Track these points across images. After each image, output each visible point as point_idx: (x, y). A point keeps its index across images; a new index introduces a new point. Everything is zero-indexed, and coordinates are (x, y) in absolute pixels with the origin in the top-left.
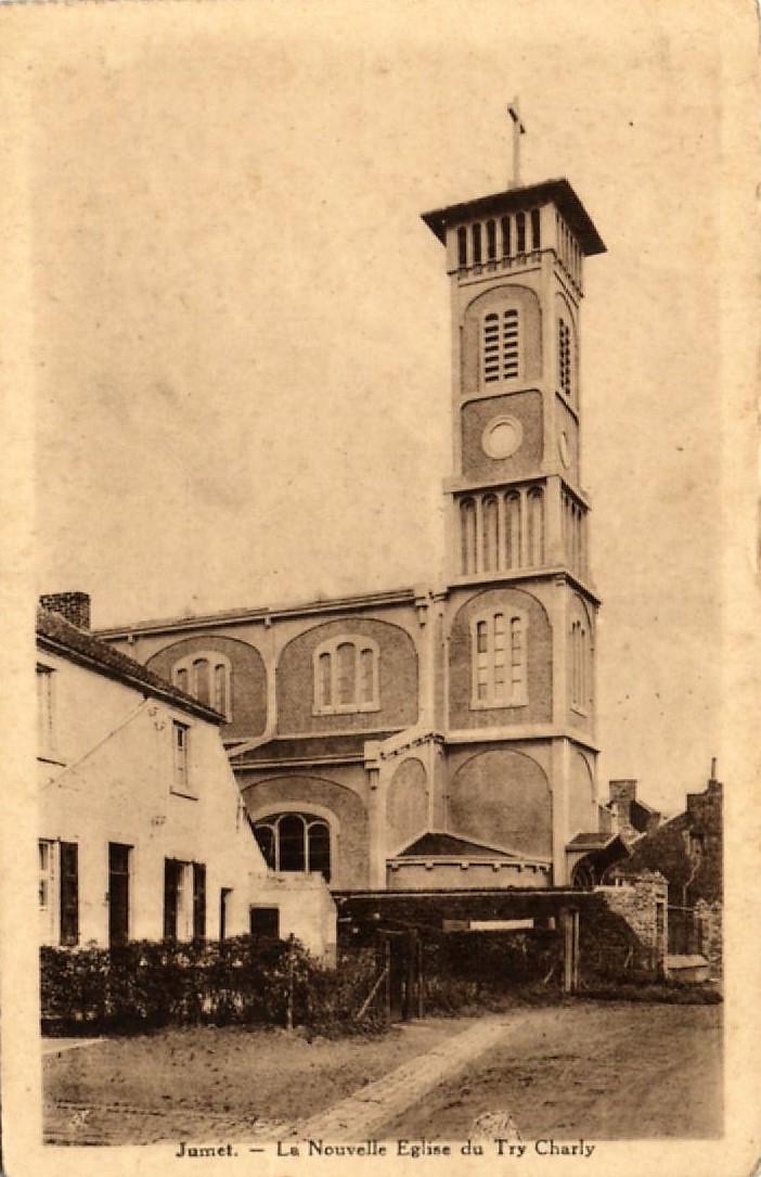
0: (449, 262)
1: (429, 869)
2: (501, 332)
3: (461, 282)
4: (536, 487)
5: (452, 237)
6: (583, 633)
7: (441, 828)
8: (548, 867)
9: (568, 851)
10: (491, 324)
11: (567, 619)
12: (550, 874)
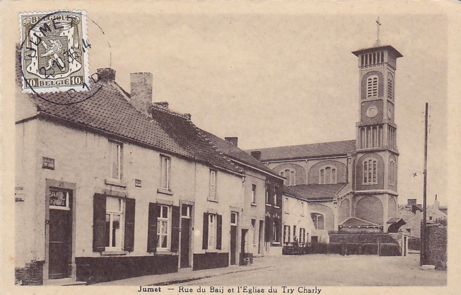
0: (359, 65)
1: (349, 228)
2: (372, 83)
3: (362, 70)
4: (381, 126)
5: (360, 56)
6: (394, 163)
7: (353, 216)
8: (382, 227)
9: (388, 223)
10: (370, 81)
11: (389, 161)
12: (382, 229)
